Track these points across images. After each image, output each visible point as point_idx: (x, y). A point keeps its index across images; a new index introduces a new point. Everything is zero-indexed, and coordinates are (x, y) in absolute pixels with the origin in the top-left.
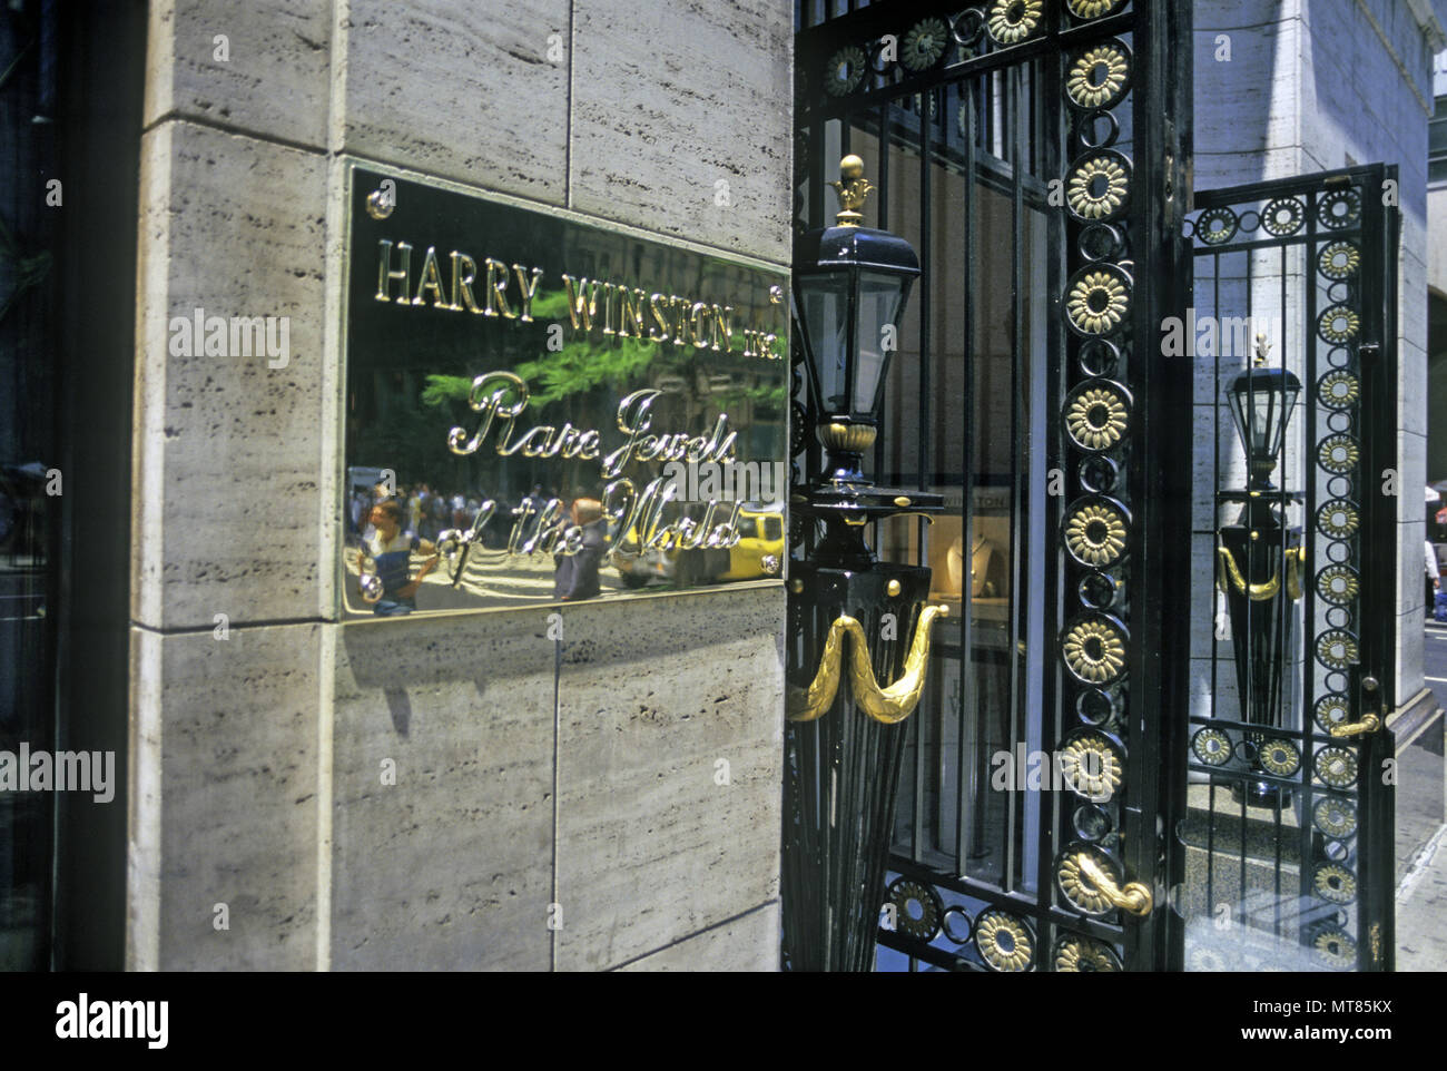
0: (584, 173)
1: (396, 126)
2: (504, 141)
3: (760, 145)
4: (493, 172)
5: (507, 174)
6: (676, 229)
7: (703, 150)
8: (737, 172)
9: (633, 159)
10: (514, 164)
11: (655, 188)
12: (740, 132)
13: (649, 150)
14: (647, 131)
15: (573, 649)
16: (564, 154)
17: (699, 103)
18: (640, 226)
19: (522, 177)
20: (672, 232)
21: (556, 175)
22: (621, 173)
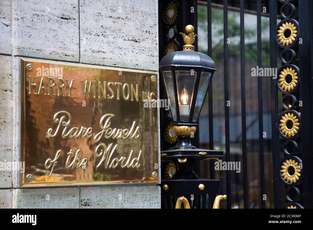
0: (85, 51)
1: (31, 46)
2: (61, 45)
3: (145, 31)
4: (58, 55)
5: (62, 55)
6: (115, 65)
7: (124, 37)
8: (137, 42)
9: (100, 44)
10: (63, 52)
11: (107, 52)
12: (137, 27)
13: (105, 40)
14: (105, 34)
15: (85, 201)
16: (78, 46)
17: (122, 21)
18: (103, 65)
19: (66, 55)
20: (114, 66)
21: (77, 53)
22: (97, 49)
